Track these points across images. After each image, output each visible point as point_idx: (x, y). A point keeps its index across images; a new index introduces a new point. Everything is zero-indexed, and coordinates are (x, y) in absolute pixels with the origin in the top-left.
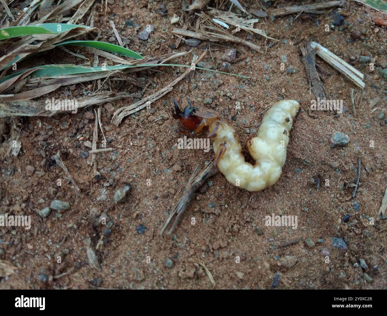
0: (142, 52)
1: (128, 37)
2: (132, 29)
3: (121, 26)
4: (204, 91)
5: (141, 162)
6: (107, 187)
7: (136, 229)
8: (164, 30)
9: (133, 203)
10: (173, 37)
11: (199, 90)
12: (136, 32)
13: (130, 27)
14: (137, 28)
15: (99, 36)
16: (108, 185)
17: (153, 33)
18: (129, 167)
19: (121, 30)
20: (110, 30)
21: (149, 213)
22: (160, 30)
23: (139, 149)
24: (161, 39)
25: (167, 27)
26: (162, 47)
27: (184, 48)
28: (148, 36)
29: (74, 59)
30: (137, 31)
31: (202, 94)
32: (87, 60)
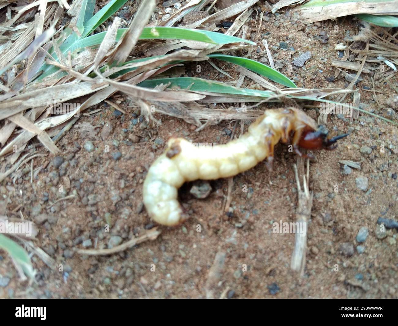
0: (295, 80)
1: (281, 61)
2: (286, 52)
3: (274, 47)
4: (362, 138)
5: (281, 207)
6: (239, 228)
7: (268, 288)
8: (322, 60)
9: (266, 255)
10: (331, 69)
11: (357, 134)
12: (290, 57)
13: (284, 50)
14: (292, 52)
15: (249, 55)
16: (240, 225)
17: (310, 61)
18: (265, 210)
19: (274, 52)
20: (261, 50)
21: (284, 271)
22: (318, 59)
23: (279, 191)
24: (318, 69)
25: (326, 56)
26: (318, 78)
27: (342, 83)
28: (303, 62)
29: (217, 74)
30: (292, 56)
31: (359, 140)
32: (231, 78)
